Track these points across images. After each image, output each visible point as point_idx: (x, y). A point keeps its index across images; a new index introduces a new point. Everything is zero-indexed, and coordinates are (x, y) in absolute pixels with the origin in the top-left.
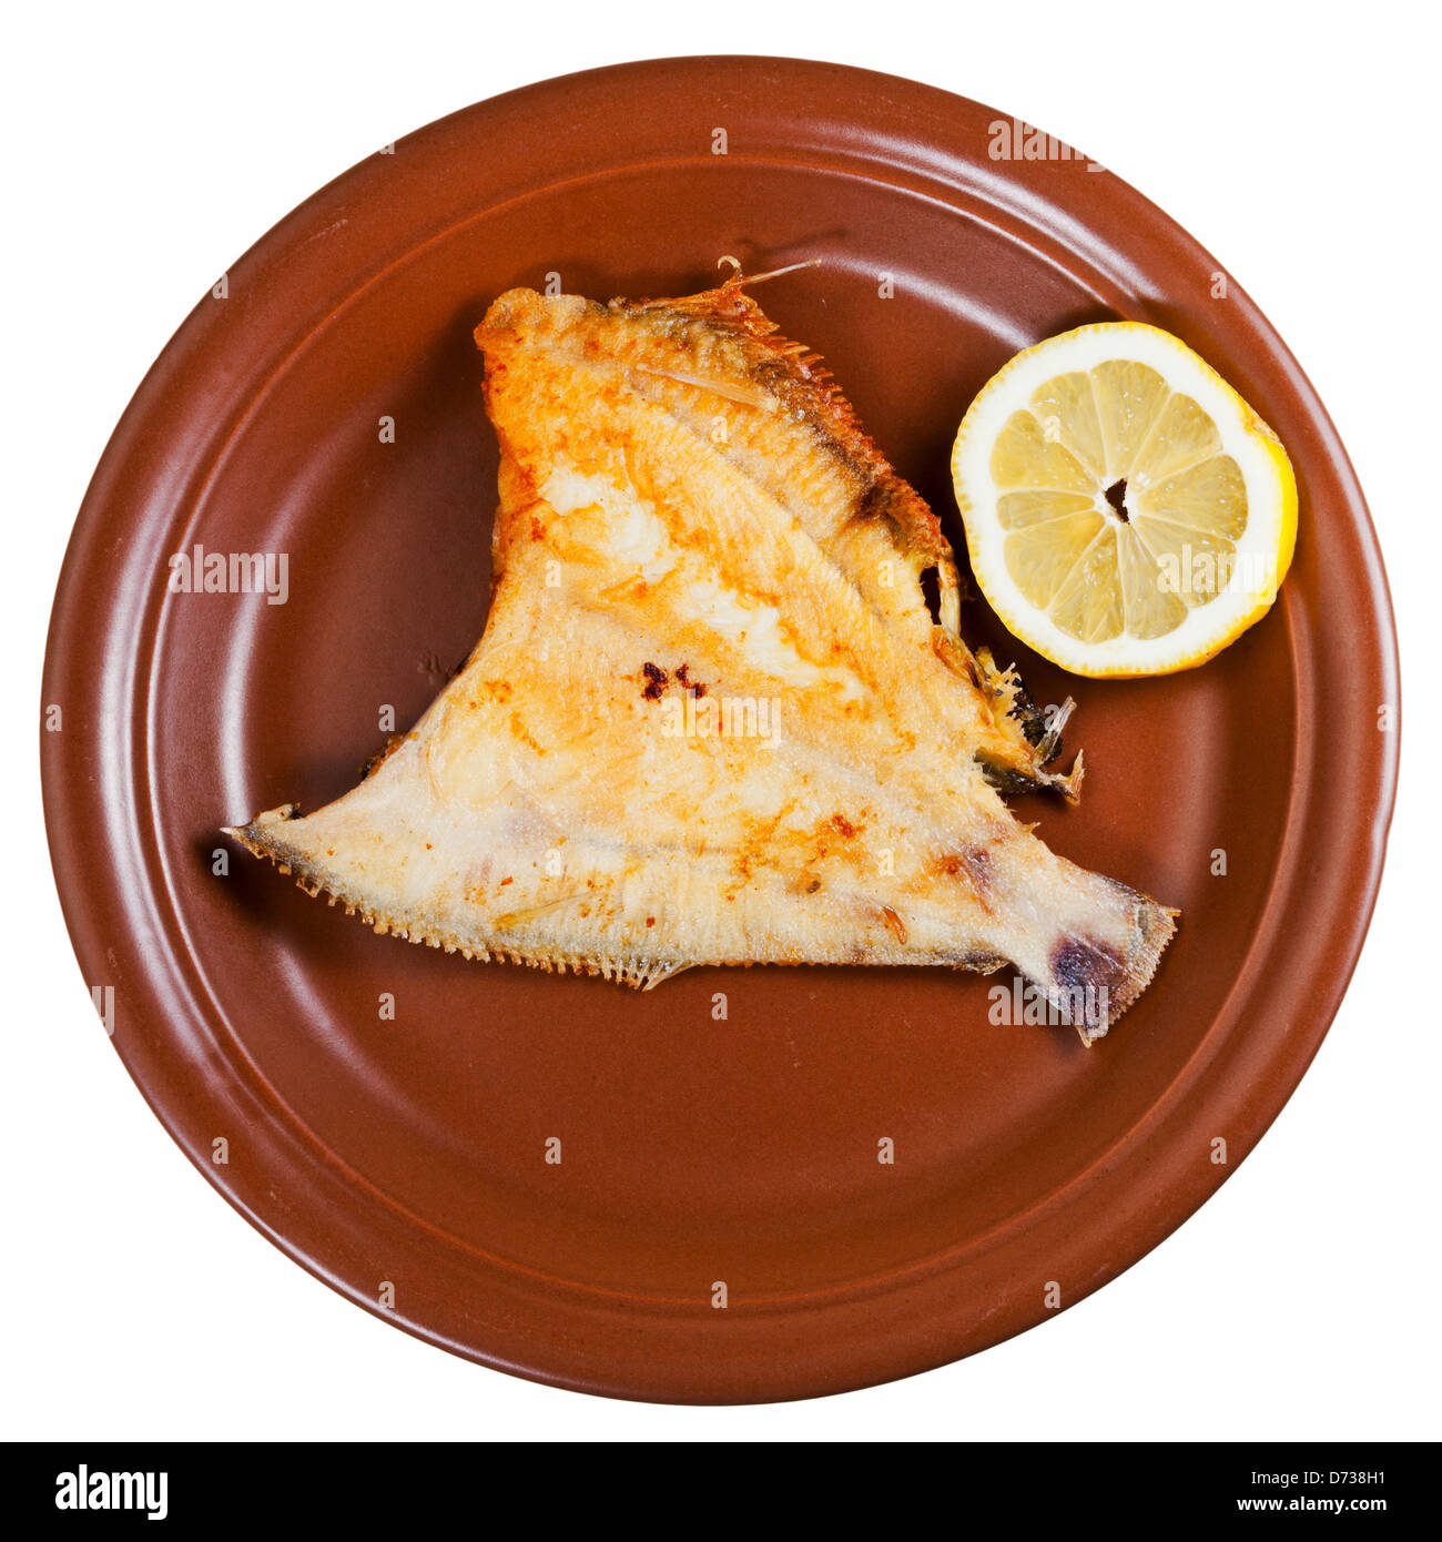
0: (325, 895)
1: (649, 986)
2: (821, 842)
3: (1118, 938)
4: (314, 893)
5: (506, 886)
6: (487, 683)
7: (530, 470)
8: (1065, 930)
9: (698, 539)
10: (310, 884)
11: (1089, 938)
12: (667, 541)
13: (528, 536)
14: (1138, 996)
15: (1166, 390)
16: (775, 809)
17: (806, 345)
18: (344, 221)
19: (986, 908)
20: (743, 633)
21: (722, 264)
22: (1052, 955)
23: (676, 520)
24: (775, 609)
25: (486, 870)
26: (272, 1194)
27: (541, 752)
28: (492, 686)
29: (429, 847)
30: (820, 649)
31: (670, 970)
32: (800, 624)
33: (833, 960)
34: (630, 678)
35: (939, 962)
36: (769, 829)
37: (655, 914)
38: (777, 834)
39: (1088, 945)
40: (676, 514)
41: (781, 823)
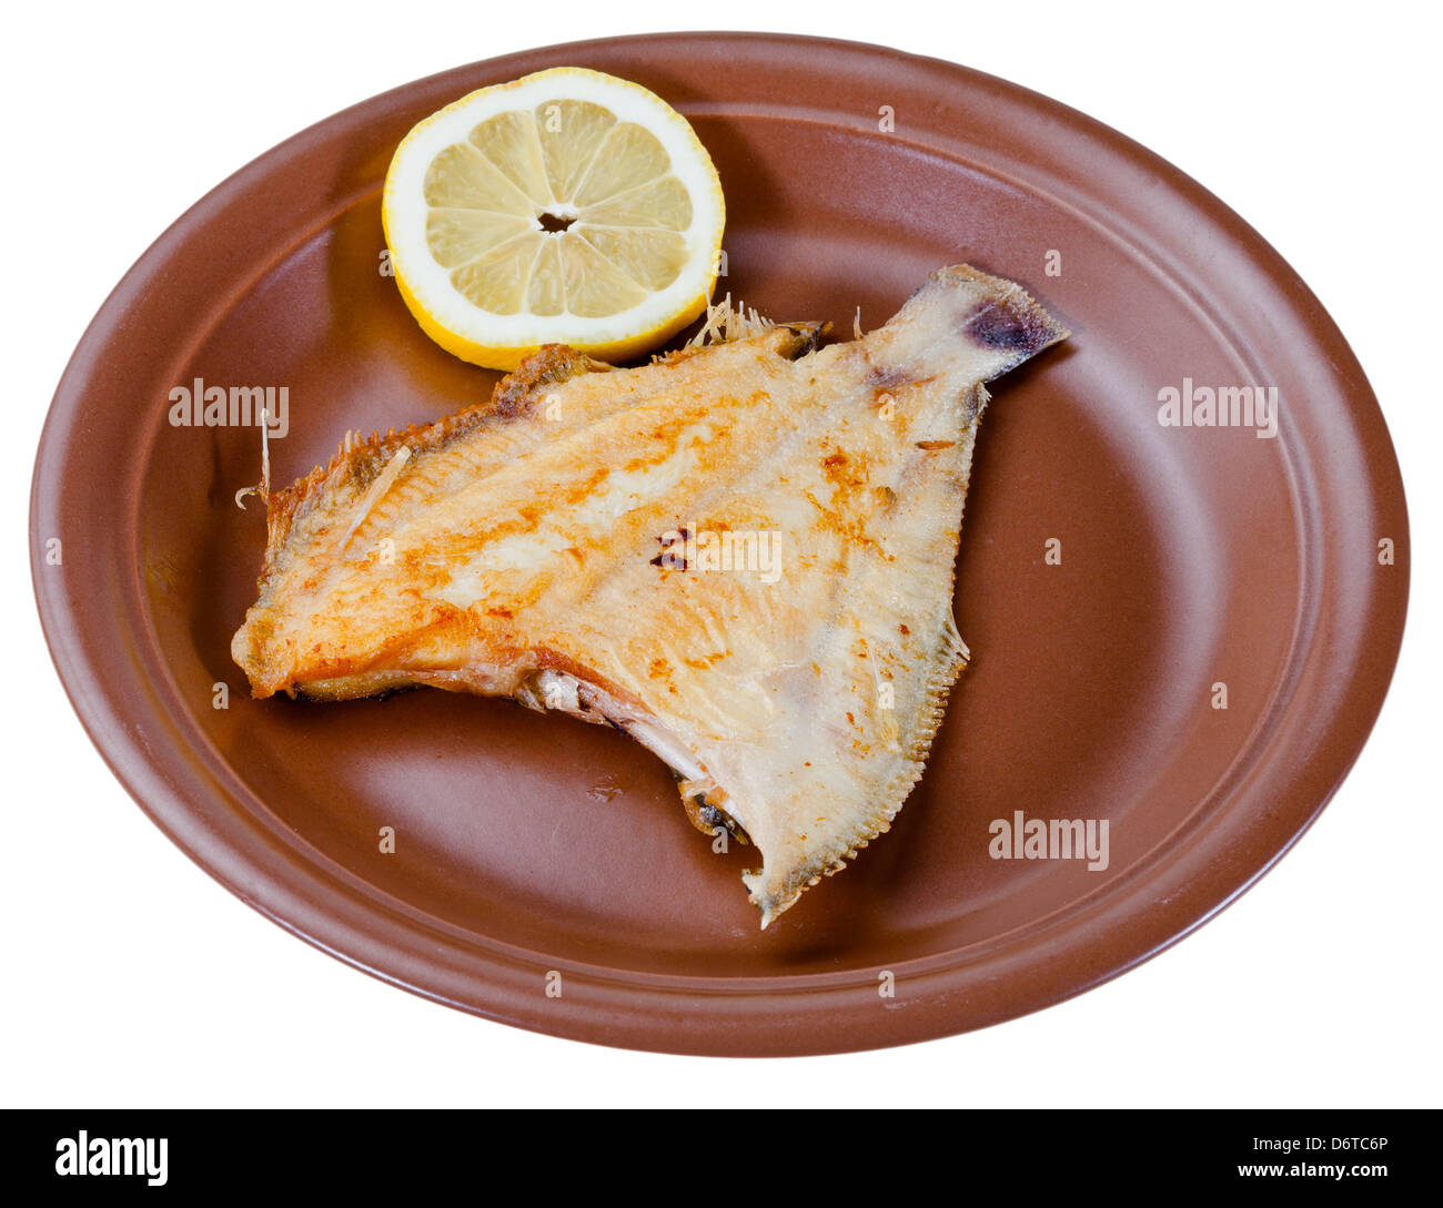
0: (844, 858)
1: (966, 651)
2: (847, 481)
3: (970, 298)
4: (842, 866)
5: (855, 720)
6: (652, 676)
8: (956, 331)
9: (531, 516)
10: (832, 867)
11: (967, 316)
12: (529, 535)
13: (506, 621)
14: (1026, 293)
16: (811, 507)
19: (929, 380)
20: (632, 496)
22: (979, 345)
23: (508, 528)
25: (836, 732)
27: (728, 653)
28: (656, 673)
29: (808, 764)
30: (656, 448)
31: (954, 629)
32: (638, 454)
33: (961, 506)
34: (664, 577)
36: (829, 515)
37: (897, 623)
38: (831, 508)
39: (972, 319)
40: (501, 526)
41: (822, 504)
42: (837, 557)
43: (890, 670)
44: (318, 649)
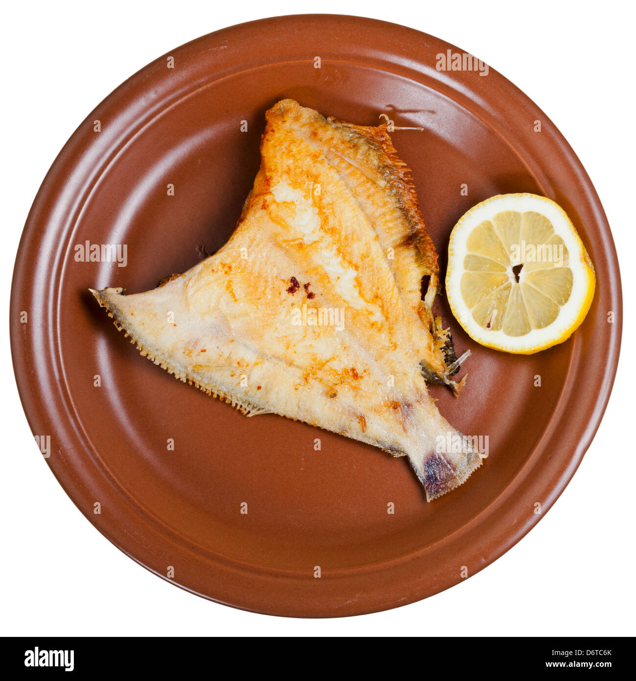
0: (124, 331)
1: (250, 415)
2: (343, 377)
3: (456, 460)
4: (120, 329)
5: (203, 353)
6: (222, 264)
7: (270, 178)
8: (435, 449)
9: (333, 231)
10: (119, 325)
11: (444, 455)
12: (319, 227)
13: (260, 206)
14: (457, 487)
15: (553, 232)
16: (328, 357)
17: (406, 163)
18: (226, 47)
19: (404, 429)
20: (339, 278)
21: (382, 117)
22: (426, 457)
23: (325, 220)
24: (355, 272)
25: (196, 343)
26: (59, 452)
27: (236, 300)
28: (224, 265)
29: (175, 325)
30: (369, 295)
31: (261, 412)
32: (365, 281)
33: (332, 429)
34: (284, 281)
35: (377, 445)
36: (323, 365)
37: (262, 385)
38: (326, 367)
39: (442, 458)
40: (327, 217)
41: (328, 363)
42: (294, 363)
43: (235, 377)
44: (273, 131)
